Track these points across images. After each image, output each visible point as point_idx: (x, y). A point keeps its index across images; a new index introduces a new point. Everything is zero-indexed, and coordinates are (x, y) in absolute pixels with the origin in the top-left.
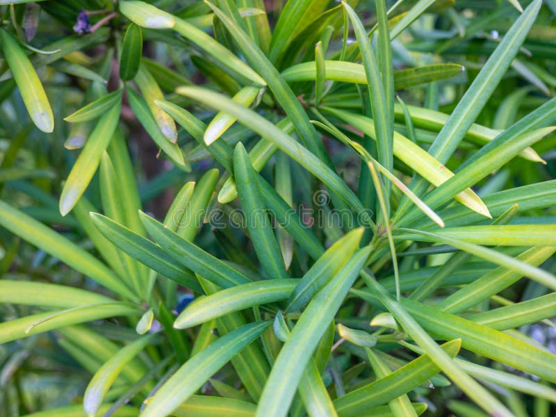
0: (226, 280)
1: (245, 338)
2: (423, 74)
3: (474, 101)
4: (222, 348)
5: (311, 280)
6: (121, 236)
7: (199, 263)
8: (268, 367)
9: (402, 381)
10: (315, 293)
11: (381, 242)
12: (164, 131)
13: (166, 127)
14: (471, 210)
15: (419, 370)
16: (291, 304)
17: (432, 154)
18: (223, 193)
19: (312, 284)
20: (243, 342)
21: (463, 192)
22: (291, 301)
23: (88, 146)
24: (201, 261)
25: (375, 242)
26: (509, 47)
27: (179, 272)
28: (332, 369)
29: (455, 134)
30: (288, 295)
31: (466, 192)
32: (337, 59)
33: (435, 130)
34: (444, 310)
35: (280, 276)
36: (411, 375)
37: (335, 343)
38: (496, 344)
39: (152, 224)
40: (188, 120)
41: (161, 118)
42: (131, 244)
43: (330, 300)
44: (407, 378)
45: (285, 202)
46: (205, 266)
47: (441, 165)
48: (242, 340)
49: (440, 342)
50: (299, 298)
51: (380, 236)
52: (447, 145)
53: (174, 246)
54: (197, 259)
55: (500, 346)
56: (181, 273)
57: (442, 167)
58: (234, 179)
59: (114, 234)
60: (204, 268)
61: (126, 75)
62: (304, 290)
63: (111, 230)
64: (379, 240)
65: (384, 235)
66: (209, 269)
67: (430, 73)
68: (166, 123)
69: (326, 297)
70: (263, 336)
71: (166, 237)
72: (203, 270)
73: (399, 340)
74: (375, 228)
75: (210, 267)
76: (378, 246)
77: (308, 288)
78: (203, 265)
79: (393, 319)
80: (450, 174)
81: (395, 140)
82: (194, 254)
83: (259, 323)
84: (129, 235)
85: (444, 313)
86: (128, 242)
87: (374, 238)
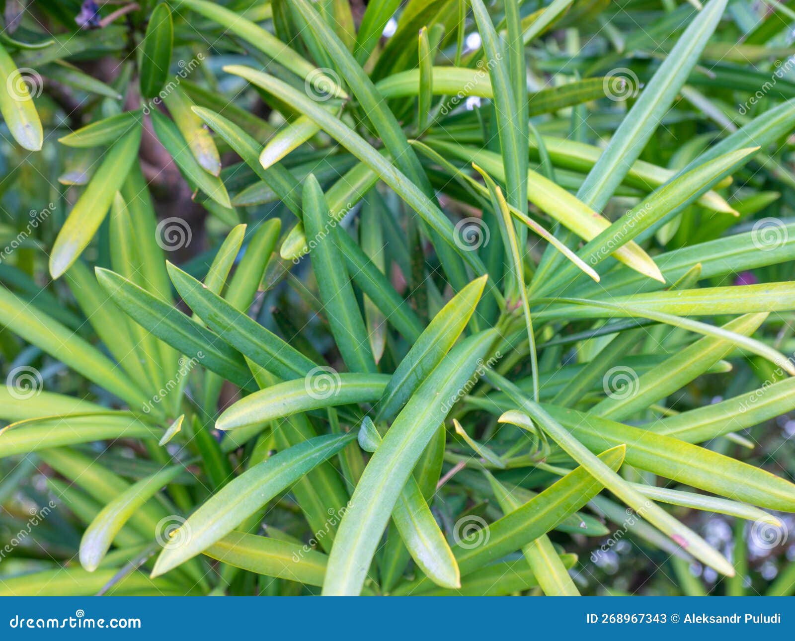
0: (291, 369)
1: (318, 454)
2: (568, 94)
3: (638, 126)
4: (284, 464)
5: (412, 365)
6: (139, 303)
7: (252, 342)
8: (346, 495)
9: (542, 513)
10: (417, 385)
11: (510, 324)
12: (203, 162)
13: (205, 156)
14: (641, 274)
15: (567, 494)
16: (383, 408)
17: (582, 198)
18: (288, 245)
19: (414, 370)
20: (314, 459)
21: (623, 247)
22: (383, 404)
23: (93, 186)
24: (255, 340)
25: (503, 323)
26: (686, 53)
27: (223, 360)
28: (441, 512)
29: (612, 172)
30: (379, 396)
31: (627, 247)
32: (449, 64)
33: (582, 170)
34: (599, 416)
35: (367, 370)
36: (555, 503)
37: (442, 475)
38: (674, 457)
39: (185, 282)
40: (239, 139)
41: (199, 145)
42: (154, 317)
43: (440, 396)
44: (549, 507)
45: (375, 267)
46: (260, 347)
47: (594, 213)
48: (313, 456)
49: (596, 452)
50: (395, 395)
51: (510, 314)
52: (602, 187)
53: (216, 316)
54: (248, 335)
55: (681, 459)
56: (226, 361)
57: (595, 216)
58: (303, 227)
59: (130, 301)
60: (259, 350)
61: (149, 88)
62: (402, 381)
63: (125, 294)
64: (509, 319)
65: (517, 312)
66: (266, 351)
67: (578, 92)
68: (206, 151)
69: (434, 391)
70: (343, 455)
71: (205, 302)
72: (258, 353)
73: (538, 461)
74: (502, 301)
75: (268, 348)
76: (507, 328)
77: (410, 376)
78: (257, 345)
79: (530, 419)
80: (606, 224)
81: (530, 181)
82: (245, 328)
83: (337, 435)
84: (151, 302)
85: (600, 420)
86: (151, 314)
87: (501, 318)
